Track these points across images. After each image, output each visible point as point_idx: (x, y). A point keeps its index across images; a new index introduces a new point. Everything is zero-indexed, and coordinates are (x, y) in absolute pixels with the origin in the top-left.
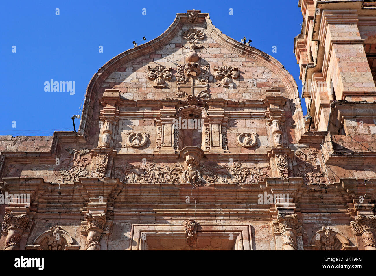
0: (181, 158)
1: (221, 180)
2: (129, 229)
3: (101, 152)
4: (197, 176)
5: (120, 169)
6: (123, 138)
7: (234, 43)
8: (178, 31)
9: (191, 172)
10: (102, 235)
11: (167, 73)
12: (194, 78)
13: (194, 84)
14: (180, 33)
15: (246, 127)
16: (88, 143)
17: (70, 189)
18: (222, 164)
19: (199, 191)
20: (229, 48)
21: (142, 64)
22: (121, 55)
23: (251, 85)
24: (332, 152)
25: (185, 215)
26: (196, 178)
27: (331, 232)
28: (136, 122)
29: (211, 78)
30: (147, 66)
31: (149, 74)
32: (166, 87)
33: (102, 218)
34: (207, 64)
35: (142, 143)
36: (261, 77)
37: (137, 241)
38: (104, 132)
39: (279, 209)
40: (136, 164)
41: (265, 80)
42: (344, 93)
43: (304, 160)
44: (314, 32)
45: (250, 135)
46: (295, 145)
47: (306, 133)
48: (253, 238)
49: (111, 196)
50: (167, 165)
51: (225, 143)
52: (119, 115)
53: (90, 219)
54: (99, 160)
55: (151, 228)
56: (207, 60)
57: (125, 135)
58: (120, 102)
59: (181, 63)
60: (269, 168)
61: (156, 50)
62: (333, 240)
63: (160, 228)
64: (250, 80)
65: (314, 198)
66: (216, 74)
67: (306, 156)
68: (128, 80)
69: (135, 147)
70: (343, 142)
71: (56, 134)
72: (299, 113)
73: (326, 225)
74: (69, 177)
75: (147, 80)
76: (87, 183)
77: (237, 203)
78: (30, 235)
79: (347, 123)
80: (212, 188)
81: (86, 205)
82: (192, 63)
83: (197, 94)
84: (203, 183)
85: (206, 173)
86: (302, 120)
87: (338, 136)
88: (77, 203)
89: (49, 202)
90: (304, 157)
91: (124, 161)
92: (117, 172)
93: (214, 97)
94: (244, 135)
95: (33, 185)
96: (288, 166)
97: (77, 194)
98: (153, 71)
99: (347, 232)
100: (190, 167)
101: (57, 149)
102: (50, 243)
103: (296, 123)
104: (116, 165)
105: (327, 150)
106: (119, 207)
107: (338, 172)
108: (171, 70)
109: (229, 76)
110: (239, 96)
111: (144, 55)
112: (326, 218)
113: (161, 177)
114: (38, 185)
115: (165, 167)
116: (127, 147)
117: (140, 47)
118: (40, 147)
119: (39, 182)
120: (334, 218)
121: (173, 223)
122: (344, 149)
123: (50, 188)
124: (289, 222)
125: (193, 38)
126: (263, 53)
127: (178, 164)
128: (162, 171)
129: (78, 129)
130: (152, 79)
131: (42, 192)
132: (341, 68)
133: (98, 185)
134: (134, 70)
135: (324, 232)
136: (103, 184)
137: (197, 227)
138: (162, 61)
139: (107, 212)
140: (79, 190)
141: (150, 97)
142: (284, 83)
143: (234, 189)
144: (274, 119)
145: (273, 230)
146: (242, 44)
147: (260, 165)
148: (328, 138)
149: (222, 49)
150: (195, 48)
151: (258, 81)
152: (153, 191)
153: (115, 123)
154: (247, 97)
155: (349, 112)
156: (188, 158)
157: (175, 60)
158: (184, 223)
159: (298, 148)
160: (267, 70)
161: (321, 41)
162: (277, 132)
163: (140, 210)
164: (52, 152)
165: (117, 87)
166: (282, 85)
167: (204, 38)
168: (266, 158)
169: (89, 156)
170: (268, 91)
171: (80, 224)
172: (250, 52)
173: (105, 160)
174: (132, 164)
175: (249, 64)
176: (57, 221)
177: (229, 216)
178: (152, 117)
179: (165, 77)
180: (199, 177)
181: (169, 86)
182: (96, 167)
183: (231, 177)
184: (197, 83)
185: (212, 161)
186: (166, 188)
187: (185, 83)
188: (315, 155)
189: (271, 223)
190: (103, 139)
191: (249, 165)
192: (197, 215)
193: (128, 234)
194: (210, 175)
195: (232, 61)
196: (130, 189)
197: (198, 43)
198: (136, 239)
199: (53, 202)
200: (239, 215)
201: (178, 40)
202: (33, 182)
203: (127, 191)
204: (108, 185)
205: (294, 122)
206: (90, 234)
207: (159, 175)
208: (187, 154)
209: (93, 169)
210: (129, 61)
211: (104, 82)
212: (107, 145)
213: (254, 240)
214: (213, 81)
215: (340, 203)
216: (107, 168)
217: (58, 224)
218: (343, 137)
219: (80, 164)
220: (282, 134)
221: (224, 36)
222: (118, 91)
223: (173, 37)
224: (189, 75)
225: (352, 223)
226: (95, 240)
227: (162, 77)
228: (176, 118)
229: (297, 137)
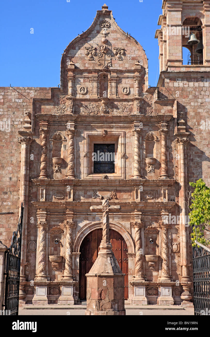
0: (100, 100)
1: (115, 111)
2: (83, 133)
4: (106, 109)
5: (77, 105)
6: (77, 89)
7: (123, 32)
8: (98, 22)
9: (104, 107)
10: (74, 135)
11: (94, 51)
12: (105, 54)
13: (105, 58)
15: (125, 83)
16: (64, 92)
18: (116, 103)
19: (107, 118)
21: (82, 44)
22: (73, 41)
23: (129, 59)
24: (157, 99)
25: (102, 127)
27: (152, 134)
28: (82, 80)
31: (86, 52)
32: (93, 60)
33: (73, 130)
34: (110, 45)
35: (85, 92)
36: (133, 53)
37: (86, 138)
39: (135, 126)
40: (83, 103)
41: (135, 56)
42: (168, 60)
43: (146, 101)
46: (144, 93)
47: (148, 89)
48: (125, 136)
49: (76, 120)
50: (95, 103)
51: (117, 92)
52: (75, 77)
53: (70, 131)
54: (70, 102)
55: (90, 132)
56: (111, 42)
57: (78, 87)
58: (75, 70)
59: (99, 44)
60: (133, 104)
61: (88, 35)
62: (152, 137)
63: (94, 133)
64: (129, 55)
65: (147, 120)
66: (114, 52)
67: (147, 99)
68: (77, 55)
72: (147, 78)
73: (150, 131)
74: (59, 109)
75: (85, 55)
76: (67, 116)
77: (120, 122)
78: (49, 135)
79: (166, 80)
80: (112, 117)
81: (67, 123)
82: (105, 46)
83: (106, 64)
84: (108, 112)
85: (109, 107)
87: (161, 88)
88: (63, 121)
90: (146, 99)
91: (79, 101)
93: (113, 66)
94: (124, 88)
95: (48, 117)
96: (140, 106)
98: (88, 50)
99: (157, 134)
100: (103, 105)
101: (53, 96)
102: (56, 137)
104: (76, 103)
105: (155, 97)
106: (79, 124)
107: (158, 107)
108: (96, 49)
109: (120, 53)
110: (123, 65)
112: (151, 128)
113: (93, 109)
115: (94, 104)
116: (80, 94)
120: (153, 128)
121: (98, 130)
122: (163, 94)
123: (54, 117)
124: (137, 132)
125: (104, 26)
126: (135, 40)
127: (99, 102)
128: (93, 106)
129: (60, 88)
130: (87, 55)
131: (51, 118)
133: (71, 117)
134: (79, 49)
137: (106, 133)
138: (91, 42)
139: (75, 126)
141: (87, 66)
143: (119, 117)
144: (137, 80)
145: (132, 133)
147: (131, 103)
149: (118, 34)
150: (106, 34)
151: (132, 56)
152: (90, 118)
153: (74, 81)
154: (127, 66)
155: (167, 75)
157: (96, 42)
158: (102, 130)
159: (145, 95)
160: (136, 49)
162: (137, 87)
163: (87, 125)
164: (51, 98)
165: (73, 60)
167: (110, 26)
168: (132, 100)
169: (65, 99)
170: (135, 65)
171: (66, 131)
173: (72, 103)
175: (129, 45)
176: (58, 129)
177: (117, 128)
178: (88, 78)
179: (93, 54)
180: (107, 110)
181: (95, 59)
183: (118, 109)
185: (112, 101)
186: (95, 117)
187: (101, 57)
188: (151, 98)
189: (132, 131)
190: (70, 90)
192: (106, 127)
194: (111, 108)
195: (122, 43)
196: (82, 117)
197: (107, 30)
198: (85, 137)
200: (121, 127)
201: (97, 27)
204: (74, 117)
205: (145, 81)
206: (70, 136)
208: (103, 100)
212: (72, 94)
213: (125, 137)
214: (113, 56)
215: (156, 122)
216: (73, 106)
217: (58, 130)
219: (62, 103)
220: (139, 88)
222: (74, 65)
223: (95, 26)
224: (103, 52)
225: (159, 131)
226: (72, 138)
227: (91, 53)
228: (98, 79)
229: (145, 90)
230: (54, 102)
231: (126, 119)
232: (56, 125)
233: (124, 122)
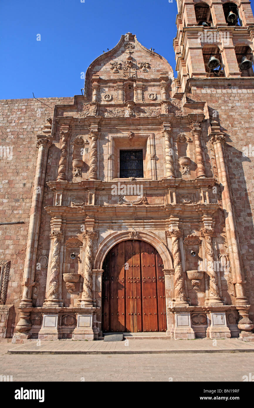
0: (125, 105)
1: (142, 115)
2: (107, 135)
3: (94, 104)
5: (102, 111)
6: (102, 97)
7: (147, 50)
8: (122, 44)
9: (130, 112)
10: (97, 138)
11: (119, 66)
12: (130, 68)
13: (130, 71)
14: (123, 45)
15: (152, 91)
16: (88, 99)
17: (83, 120)
18: (142, 108)
19: (133, 120)
20: (145, 53)
21: (108, 61)
22: (98, 58)
23: (154, 71)
24: (186, 102)
25: (128, 130)
26: (132, 114)
27: (184, 135)
28: (107, 89)
29: (137, 68)
30: (110, 62)
31: (111, 66)
32: (118, 73)
33: (97, 132)
34: (135, 61)
35: (110, 99)
36: (158, 67)
38: (94, 95)
39: (164, 127)
40: (108, 108)
41: (160, 69)
42: (192, 74)
43: (175, 105)
44: (181, 41)
45: (153, 94)
46: (172, 99)
47: (176, 94)
48: (154, 138)
49: (99, 122)
50: (120, 108)
51: (143, 98)
52: (99, 86)
53: (92, 132)
54: (93, 108)
55: (116, 135)
56: (135, 59)
57: (103, 95)
58: (100, 80)
59: (124, 61)
60: (161, 109)
61: (113, 54)
62: (184, 138)
63: (119, 135)
64: (153, 68)
65: (178, 122)
66: (139, 66)
67: (175, 103)
68: (102, 70)
69: (107, 101)
70: (190, 97)
71: (75, 96)
72: (173, 84)
73: (181, 132)
74: (82, 115)
75: (110, 69)
76: (90, 118)
77: (148, 124)
78: (70, 139)
79: (193, 88)
80: (139, 118)
81: (90, 126)
82: (129, 61)
83: (131, 76)
84: (135, 116)
85: (136, 111)
86: (175, 87)
87: (189, 94)
88: (86, 125)
89: (76, 126)
91: (103, 107)
92: (101, 112)
93: (139, 77)
94: (151, 95)
95: (69, 119)
96: (168, 108)
97: (86, 123)
98: (112, 65)
99: (189, 135)
100: (129, 109)
101: (76, 103)
102: (78, 142)
103: (172, 89)
104: (100, 109)
105: (184, 101)
106: (103, 127)
107: (188, 110)
108: (120, 64)
109: (145, 67)
110: (149, 76)
111: (108, 57)
112: (182, 130)
113: (118, 114)
114: (71, 119)
115: (120, 109)
116: (104, 101)
117: (106, 53)
118: (69, 102)
119: (71, 118)
120: (185, 129)
121: (124, 133)
122: (191, 100)
123: (76, 120)
124: (168, 132)
125: (129, 48)
126: (159, 55)
127: (125, 108)
128: (119, 111)
129: (84, 94)
130: (112, 69)
131: (73, 122)
132: (192, 61)
133: (94, 119)
134: (104, 65)
135: (181, 135)
136: (96, 118)
137: (133, 135)
138: (116, 60)
139: (98, 129)
140: (87, 121)
141: (112, 78)
142: (168, 70)
143: (147, 119)
144: (163, 87)
145: (162, 135)
146: (150, 51)
147: (158, 108)
148: (185, 95)
149: (142, 53)
150: (130, 53)
151: (157, 69)
152: (115, 120)
153: (98, 90)
154: (152, 77)
155: (194, 83)
156: (128, 105)
157: (121, 59)
158: (128, 133)
159: (173, 100)
160: (161, 63)
161: (185, 46)
162: (164, 93)
163: (111, 128)
164: (74, 104)
165: (98, 73)
166: (167, 71)
167: (134, 48)
168: (160, 105)
169: (89, 105)
170: (161, 74)
171: (88, 134)
172: (154, 54)
173: (96, 107)
174: (107, 108)
175: (153, 61)
176: (80, 133)
177: (145, 130)
178: (113, 87)
179: (118, 68)
180: (133, 114)
181: (120, 72)
182: (93, 110)
183: (146, 113)
184: (131, 70)
185: (138, 106)
186: (121, 119)
187: (126, 70)
188: (179, 103)
189: (161, 132)
190: (94, 98)
191: (153, 108)
192: (133, 130)
193: (107, 138)
194: (138, 113)
195: (146, 59)
196: (106, 120)
197: (131, 50)
198: (110, 139)
199: (77, 126)
200: (149, 129)
201: (122, 49)
202: (69, 118)
203: (105, 121)
204: (98, 118)
206: (93, 138)
207: (117, 113)
208: (128, 104)
209: (91, 111)
210: (102, 60)
211: (92, 71)
212: (96, 101)
213: (154, 139)
214: (138, 69)
215: (187, 123)
216: (97, 111)
217: (80, 134)
218: (191, 94)
219: (86, 109)
220: (166, 94)
221: (142, 47)
222: (98, 76)
223: (120, 47)
224: (128, 66)
225: (191, 131)
226: (94, 140)
227: (116, 68)
228: (123, 87)
229: (173, 95)
230: (77, 108)
231: (155, 121)
232: (79, 129)
233: (152, 124)
